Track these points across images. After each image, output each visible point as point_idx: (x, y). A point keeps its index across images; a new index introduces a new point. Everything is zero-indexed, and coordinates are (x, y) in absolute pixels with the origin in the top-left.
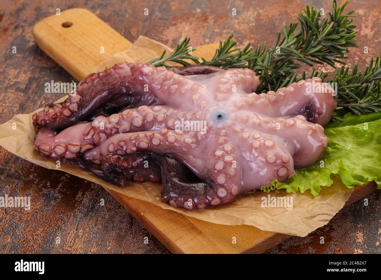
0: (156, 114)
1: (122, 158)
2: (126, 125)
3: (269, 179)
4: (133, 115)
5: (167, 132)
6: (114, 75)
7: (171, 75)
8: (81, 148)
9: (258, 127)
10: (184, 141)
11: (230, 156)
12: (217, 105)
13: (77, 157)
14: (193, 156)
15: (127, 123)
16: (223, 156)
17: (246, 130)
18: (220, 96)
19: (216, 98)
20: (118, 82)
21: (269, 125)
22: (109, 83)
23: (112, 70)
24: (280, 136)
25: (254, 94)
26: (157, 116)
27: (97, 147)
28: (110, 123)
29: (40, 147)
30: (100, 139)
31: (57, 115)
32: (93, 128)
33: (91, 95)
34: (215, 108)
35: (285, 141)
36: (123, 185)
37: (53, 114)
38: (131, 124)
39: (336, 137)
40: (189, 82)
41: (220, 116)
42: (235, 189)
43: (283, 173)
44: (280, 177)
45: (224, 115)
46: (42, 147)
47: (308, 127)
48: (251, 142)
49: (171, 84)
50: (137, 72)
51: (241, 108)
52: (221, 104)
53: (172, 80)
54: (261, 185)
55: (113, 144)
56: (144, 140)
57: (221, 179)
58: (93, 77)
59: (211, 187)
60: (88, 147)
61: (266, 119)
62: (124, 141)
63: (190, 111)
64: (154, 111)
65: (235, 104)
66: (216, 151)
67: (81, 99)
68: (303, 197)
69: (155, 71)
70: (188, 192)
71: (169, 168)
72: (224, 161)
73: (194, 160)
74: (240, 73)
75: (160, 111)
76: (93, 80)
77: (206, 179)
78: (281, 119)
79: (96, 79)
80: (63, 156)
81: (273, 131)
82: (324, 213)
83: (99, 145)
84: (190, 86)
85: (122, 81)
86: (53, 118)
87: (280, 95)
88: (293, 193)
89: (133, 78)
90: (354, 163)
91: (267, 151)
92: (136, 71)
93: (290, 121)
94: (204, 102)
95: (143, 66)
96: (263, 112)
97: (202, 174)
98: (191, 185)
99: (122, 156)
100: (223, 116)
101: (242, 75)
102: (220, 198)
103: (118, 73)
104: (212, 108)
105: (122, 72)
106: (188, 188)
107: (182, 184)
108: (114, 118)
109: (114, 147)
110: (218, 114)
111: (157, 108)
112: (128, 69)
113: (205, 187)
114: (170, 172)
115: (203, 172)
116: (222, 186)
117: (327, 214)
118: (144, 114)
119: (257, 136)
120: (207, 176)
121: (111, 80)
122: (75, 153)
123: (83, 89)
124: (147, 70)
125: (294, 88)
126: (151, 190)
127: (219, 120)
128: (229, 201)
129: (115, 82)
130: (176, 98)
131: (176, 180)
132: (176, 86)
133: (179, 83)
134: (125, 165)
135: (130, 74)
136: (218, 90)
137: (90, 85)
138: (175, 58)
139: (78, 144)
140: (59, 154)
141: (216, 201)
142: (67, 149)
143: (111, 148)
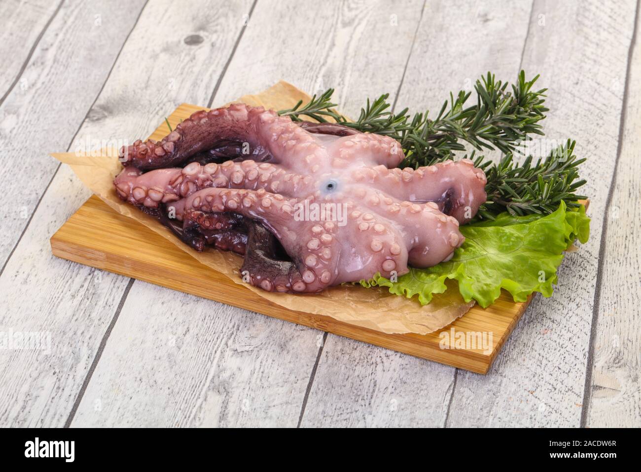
0: (261, 171)
1: (205, 215)
2: (222, 179)
3: (371, 271)
4: (234, 169)
5: (264, 194)
6: (226, 116)
7: (292, 127)
8: (163, 196)
9: (374, 207)
10: (281, 209)
11: (329, 235)
12: (332, 172)
13: (158, 207)
14: (288, 228)
15: (225, 177)
16: (321, 233)
17: (358, 208)
18: (338, 161)
19: (332, 164)
20: (228, 125)
21: (389, 207)
22: (217, 125)
23: (226, 111)
24: (399, 223)
25: (383, 167)
26: (262, 175)
27: (183, 199)
28: (204, 172)
29: (118, 186)
30: (188, 190)
31: (147, 152)
32: (183, 175)
33: (193, 135)
34: (328, 175)
35: (404, 230)
36: (200, 249)
37: (143, 150)
38: (230, 179)
39: (475, 238)
40: (310, 139)
41: (330, 186)
42: (325, 276)
43: (389, 267)
44: (386, 271)
45: (336, 184)
46: (120, 186)
47: (436, 218)
48: (358, 223)
49: (290, 138)
50: (254, 118)
51: (361, 180)
52: (336, 172)
53: (293, 134)
54: (361, 278)
55: (200, 197)
56: (235, 199)
57: (311, 261)
58: (201, 116)
59: (297, 268)
60: (172, 196)
61: (389, 199)
62: (212, 196)
63: (300, 174)
64: (260, 168)
65: (353, 175)
66: (314, 226)
67: (179, 138)
68: (409, 302)
69: (277, 120)
70: (269, 270)
71: (256, 237)
72: (320, 240)
73: (288, 233)
74: (375, 139)
75: (267, 170)
76: (200, 119)
77: (295, 258)
78: (407, 203)
79: (204, 117)
80: (142, 202)
81: (392, 215)
82: (424, 324)
83: (185, 198)
84: (308, 144)
85: (234, 125)
86: (142, 154)
87: (417, 174)
88: (397, 296)
89: (248, 123)
90: (486, 272)
91: (374, 236)
92: (253, 116)
93: (417, 207)
94: (317, 166)
95: (264, 111)
96: (389, 191)
97: (293, 251)
98: (276, 262)
99: (206, 213)
100: (334, 187)
101: (376, 142)
102: (306, 284)
103: (232, 116)
104: (324, 175)
105: (237, 115)
106: (272, 264)
107: (267, 259)
108: (211, 168)
109: (200, 202)
110: (330, 183)
111: (265, 165)
112: (245, 112)
113: (291, 268)
114: (255, 242)
115: (294, 249)
116: (311, 269)
117: (427, 327)
118: (248, 169)
119: (368, 217)
120: (297, 255)
121: (221, 121)
122: (156, 202)
123: (186, 127)
124: (266, 117)
125: (438, 168)
126: (231, 261)
127: (329, 189)
128: (316, 289)
129: (224, 124)
130: (289, 157)
131: (260, 253)
132: (294, 142)
133: (298, 139)
134: (207, 224)
135: (246, 119)
136: (337, 154)
137: (195, 123)
138: (310, 111)
139: (162, 190)
140: (137, 199)
141: (300, 286)
142: (147, 195)
143: (196, 203)
